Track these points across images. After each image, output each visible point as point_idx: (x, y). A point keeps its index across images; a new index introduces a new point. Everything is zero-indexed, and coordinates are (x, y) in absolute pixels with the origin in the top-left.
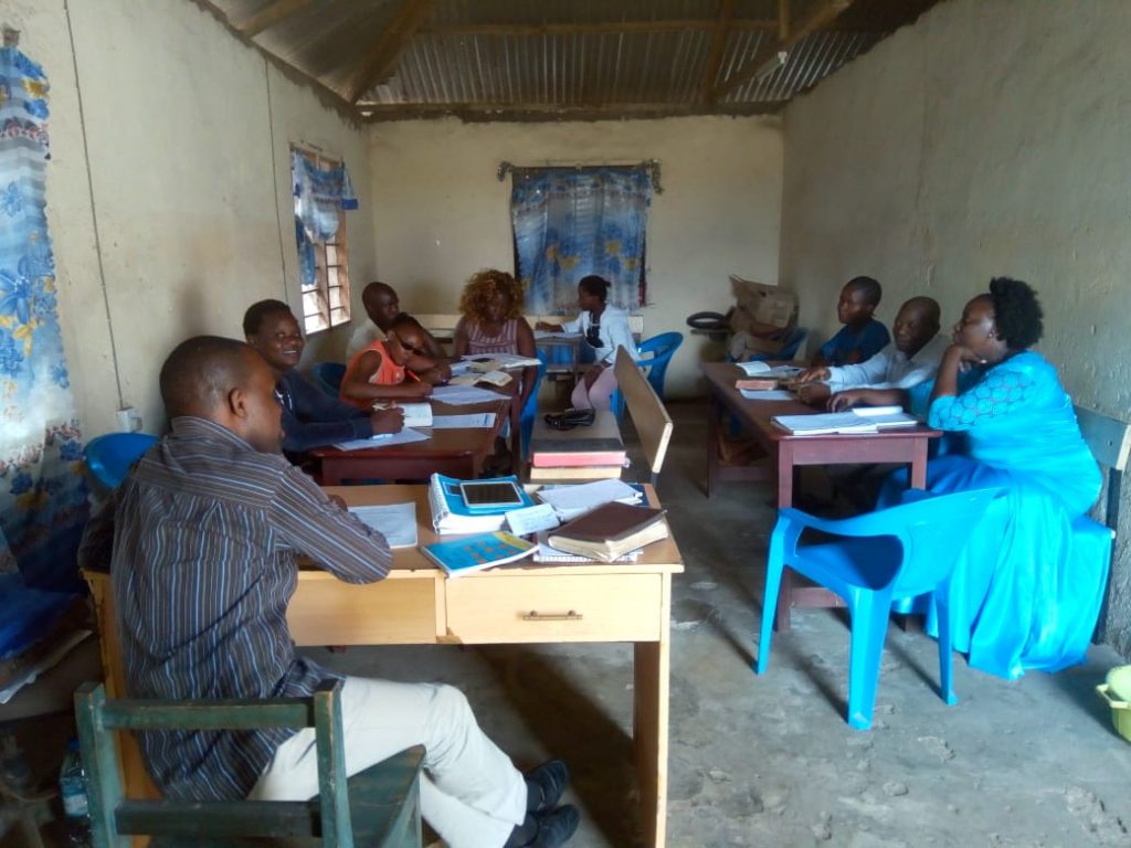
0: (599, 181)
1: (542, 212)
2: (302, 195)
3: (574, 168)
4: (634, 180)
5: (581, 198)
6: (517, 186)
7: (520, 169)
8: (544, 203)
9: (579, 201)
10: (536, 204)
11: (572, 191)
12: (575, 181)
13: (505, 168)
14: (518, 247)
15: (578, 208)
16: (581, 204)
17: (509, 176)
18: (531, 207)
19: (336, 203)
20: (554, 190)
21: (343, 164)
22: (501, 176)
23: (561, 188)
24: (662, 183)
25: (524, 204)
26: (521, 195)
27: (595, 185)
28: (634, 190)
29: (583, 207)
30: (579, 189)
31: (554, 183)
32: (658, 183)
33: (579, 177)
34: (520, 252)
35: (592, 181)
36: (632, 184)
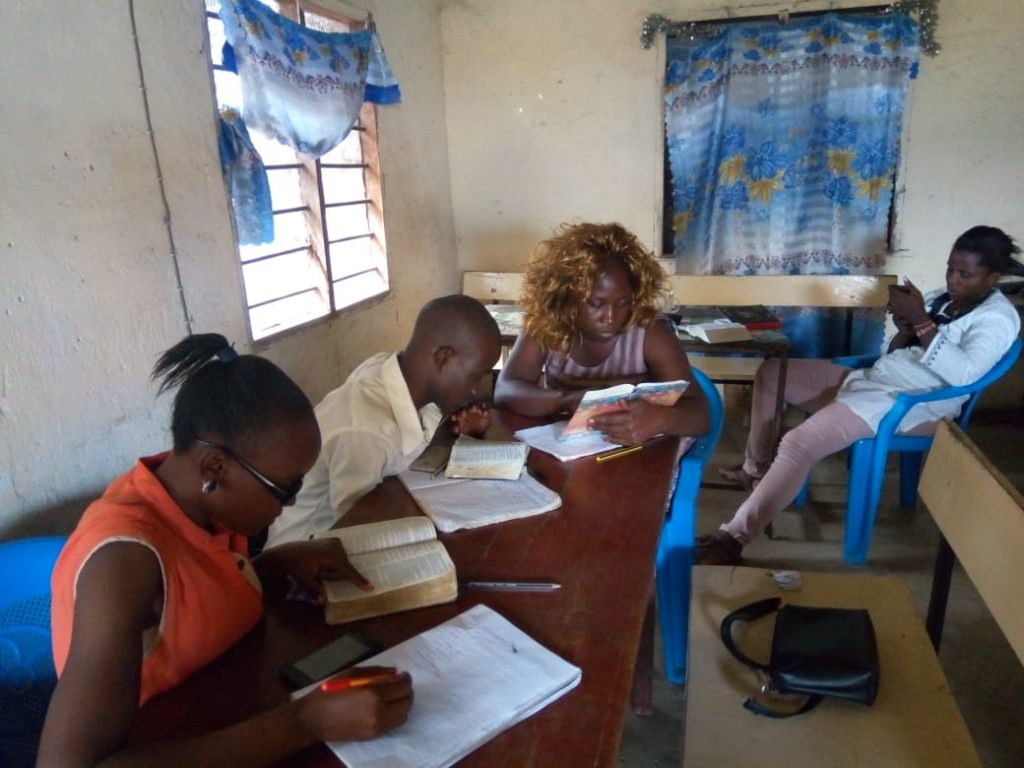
0: (821, 40)
1: (716, 96)
2: (241, 68)
3: (775, 17)
4: (886, 32)
5: (786, 71)
6: (673, 55)
7: (680, 25)
8: (719, 82)
9: (784, 78)
10: (707, 84)
11: (769, 60)
12: (776, 42)
13: (654, 26)
14: (671, 159)
15: (783, 90)
16: (788, 83)
17: (661, 40)
18: (697, 89)
19: (349, 89)
20: (738, 58)
21: (372, 26)
22: (648, 39)
23: (752, 55)
24: (941, 33)
25: (685, 84)
26: (680, 72)
27: (814, 47)
28: (886, 51)
29: (791, 88)
30: (784, 56)
31: (739, 46)
32: (930, 36)
33: (784, 34)
34: (673, 167)
35: (805, 40)
36: (882, 40)
